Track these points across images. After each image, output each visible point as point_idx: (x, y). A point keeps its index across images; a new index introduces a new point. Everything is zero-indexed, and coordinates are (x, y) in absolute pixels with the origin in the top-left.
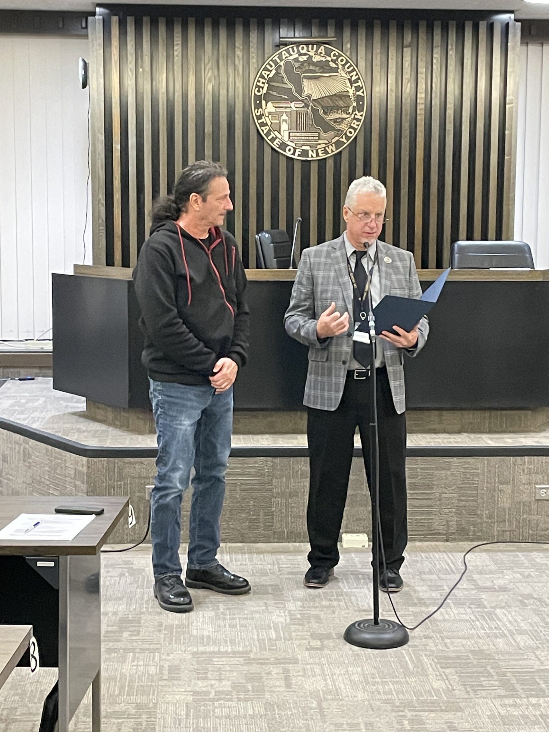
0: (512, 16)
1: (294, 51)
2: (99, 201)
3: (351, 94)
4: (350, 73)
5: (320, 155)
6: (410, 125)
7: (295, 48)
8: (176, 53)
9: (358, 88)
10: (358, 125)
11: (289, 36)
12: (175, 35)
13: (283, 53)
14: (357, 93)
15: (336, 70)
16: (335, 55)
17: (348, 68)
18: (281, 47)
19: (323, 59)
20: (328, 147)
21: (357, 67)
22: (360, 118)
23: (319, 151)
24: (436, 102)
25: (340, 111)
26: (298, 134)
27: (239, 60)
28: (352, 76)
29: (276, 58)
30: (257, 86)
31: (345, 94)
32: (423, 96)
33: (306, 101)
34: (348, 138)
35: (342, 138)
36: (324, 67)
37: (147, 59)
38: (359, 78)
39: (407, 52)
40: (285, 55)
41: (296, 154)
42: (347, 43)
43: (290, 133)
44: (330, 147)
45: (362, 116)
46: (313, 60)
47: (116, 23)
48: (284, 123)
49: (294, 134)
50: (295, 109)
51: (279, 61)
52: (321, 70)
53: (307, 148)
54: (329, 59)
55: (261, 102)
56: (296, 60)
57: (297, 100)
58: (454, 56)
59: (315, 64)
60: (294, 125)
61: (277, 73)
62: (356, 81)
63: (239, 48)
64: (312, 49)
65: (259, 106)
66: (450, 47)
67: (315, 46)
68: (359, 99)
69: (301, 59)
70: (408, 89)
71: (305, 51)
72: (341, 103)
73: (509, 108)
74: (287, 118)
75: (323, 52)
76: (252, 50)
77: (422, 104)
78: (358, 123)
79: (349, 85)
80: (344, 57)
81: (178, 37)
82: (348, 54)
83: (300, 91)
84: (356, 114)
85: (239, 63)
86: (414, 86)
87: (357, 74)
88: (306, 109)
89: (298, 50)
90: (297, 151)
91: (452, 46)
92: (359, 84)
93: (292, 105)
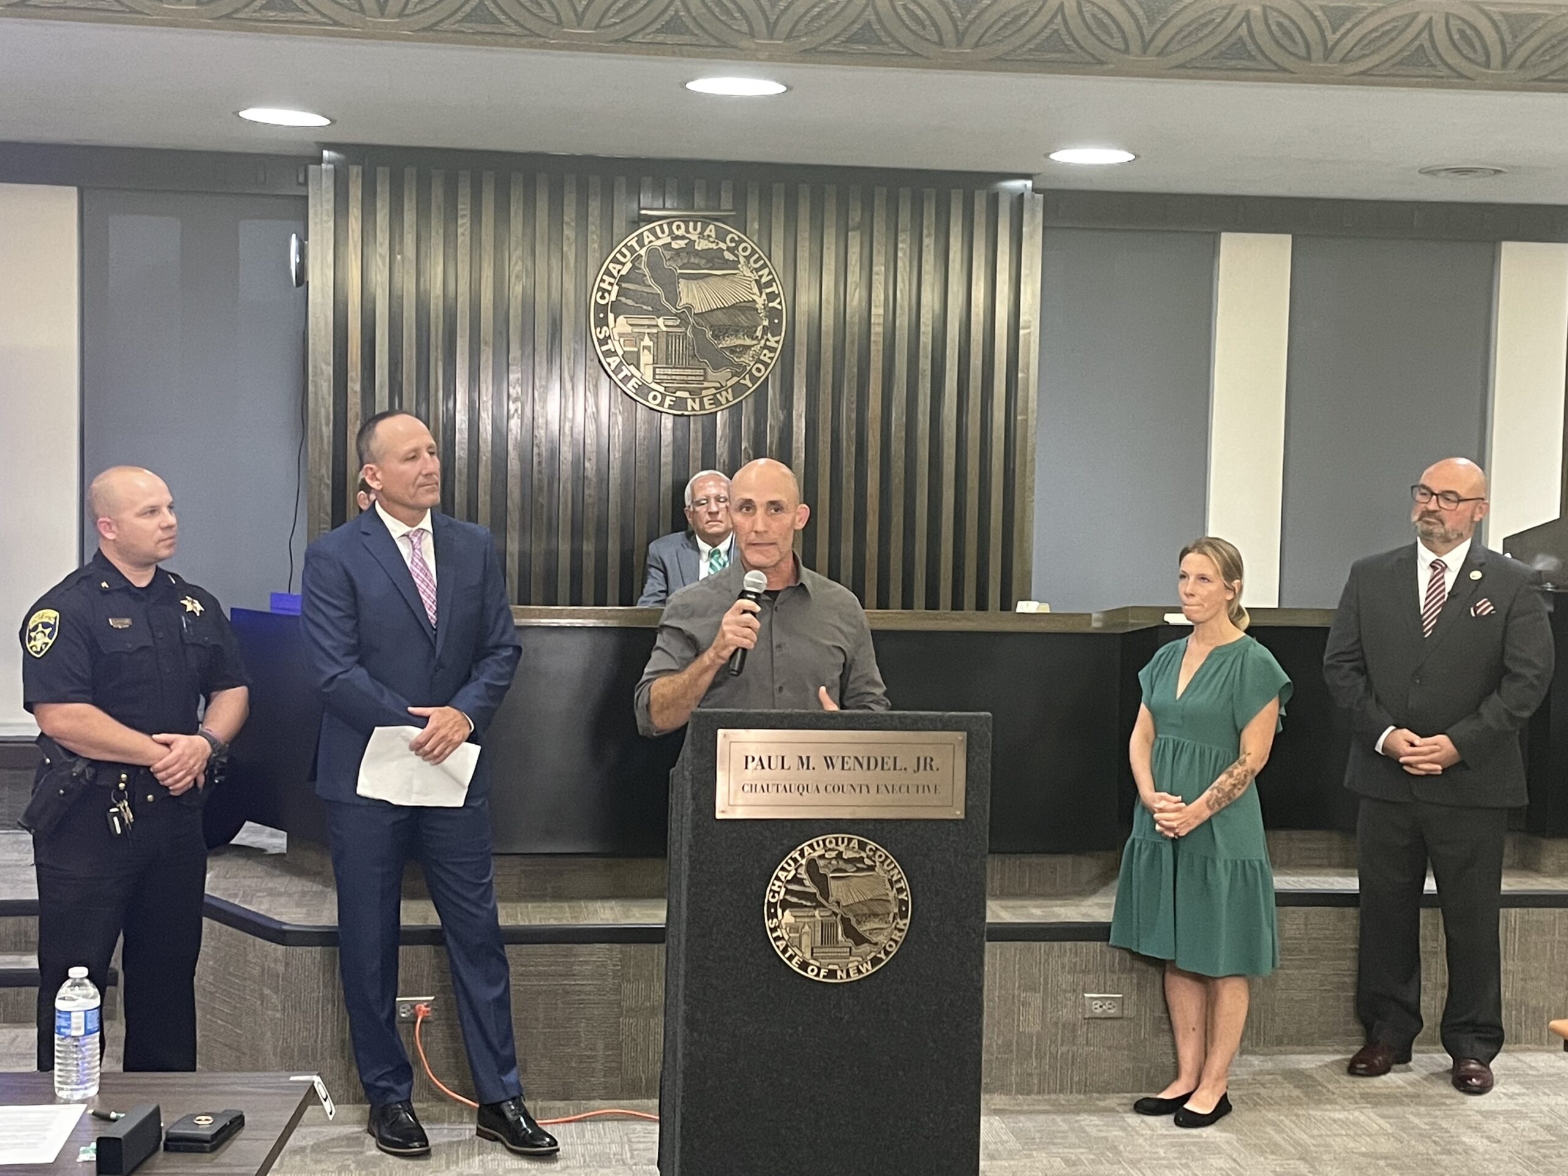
0: (1029, 183)
1: (663, 232)
2: (321, 480)
3: (759, 306)
4: (757, 270)
5: (707, 406)
6: (859, 360)
7: (665, 227)
8: (460, 231)
9: (772, 297)
10: (771, 358)
11: (655, 206)
12: (460, 199)
13: (646, 234)
14: (771, 305)
15: (735, 265)
16: (732, 240)
17: (756, 262)
18: (642, 224)
19: (714, 246)
20: (720, 393)
21: (770, 260)
22: (775, 345)
23: (705, 399)
24: (903, 322)
25: (740, 335)
26: (669, 371)
27: (570, 245)
28: (761, 277)
29: (634, 243)
30: (599, 289)
31: (748, 305)
32: (881, 311)
33: (683, 316)
34: (754, 379)
35: (744, 378)
36: (714, 259)
37: (409, 240)
38: (773, 280)
39: (855, 239)
40: (648, 238)
41: (666, 405)
42: (752, 221)
43: (654, 369)
44: (724, 393)
45: (777, 342)
46: (696, 247)
47: (357, 176)
48: (646, 351)
49: (661, 371)
50: (665, 329)
51: (637, 248)
52: (710, 265)
53: (686, 394)
54: (723, 246)
55: (606, 316)
56: (667, 246)
57: (668, 313)
58: (932, 247)
59: (697, 253)
60: (662, 355)
61: (634, 268)
62: (769, 284)
63: (568, 224)
64: (695, 229)
65: (602, 323)
66: (925, 232)
67: (699, 224)
68: (773, 313)
69: (675, 245)
70: (855, 298)
71: (681, 232)
72: (743, 320)
73: (1024, 335)
74: (651, 344)
75: (713, 234)
76: (591, 228)
77: (879, 324)
78: (772, 355)
79: (756, 290)
80: (749, 244)
81: (464, 204)
82: (755, 239)
83: (674, 298)
84: (768, 340)
85: (570, 248)
86: (865, 294)
87: (770, 273)
88: (683, 330)
89: (671, 232)
90: (668, 399)
91: (928, 229)
92: (774, 289)
93: (660, 321)
